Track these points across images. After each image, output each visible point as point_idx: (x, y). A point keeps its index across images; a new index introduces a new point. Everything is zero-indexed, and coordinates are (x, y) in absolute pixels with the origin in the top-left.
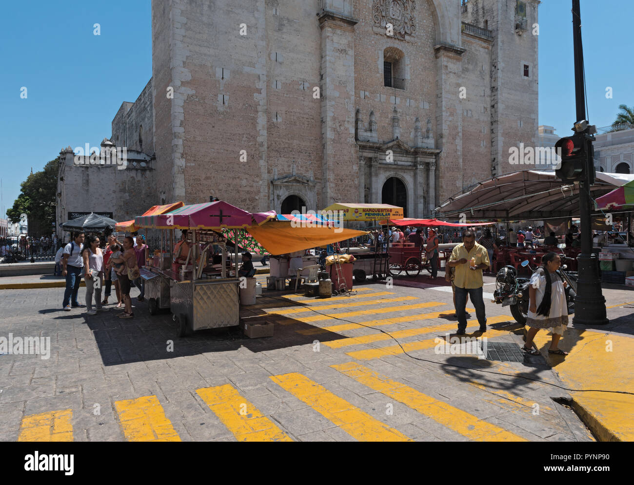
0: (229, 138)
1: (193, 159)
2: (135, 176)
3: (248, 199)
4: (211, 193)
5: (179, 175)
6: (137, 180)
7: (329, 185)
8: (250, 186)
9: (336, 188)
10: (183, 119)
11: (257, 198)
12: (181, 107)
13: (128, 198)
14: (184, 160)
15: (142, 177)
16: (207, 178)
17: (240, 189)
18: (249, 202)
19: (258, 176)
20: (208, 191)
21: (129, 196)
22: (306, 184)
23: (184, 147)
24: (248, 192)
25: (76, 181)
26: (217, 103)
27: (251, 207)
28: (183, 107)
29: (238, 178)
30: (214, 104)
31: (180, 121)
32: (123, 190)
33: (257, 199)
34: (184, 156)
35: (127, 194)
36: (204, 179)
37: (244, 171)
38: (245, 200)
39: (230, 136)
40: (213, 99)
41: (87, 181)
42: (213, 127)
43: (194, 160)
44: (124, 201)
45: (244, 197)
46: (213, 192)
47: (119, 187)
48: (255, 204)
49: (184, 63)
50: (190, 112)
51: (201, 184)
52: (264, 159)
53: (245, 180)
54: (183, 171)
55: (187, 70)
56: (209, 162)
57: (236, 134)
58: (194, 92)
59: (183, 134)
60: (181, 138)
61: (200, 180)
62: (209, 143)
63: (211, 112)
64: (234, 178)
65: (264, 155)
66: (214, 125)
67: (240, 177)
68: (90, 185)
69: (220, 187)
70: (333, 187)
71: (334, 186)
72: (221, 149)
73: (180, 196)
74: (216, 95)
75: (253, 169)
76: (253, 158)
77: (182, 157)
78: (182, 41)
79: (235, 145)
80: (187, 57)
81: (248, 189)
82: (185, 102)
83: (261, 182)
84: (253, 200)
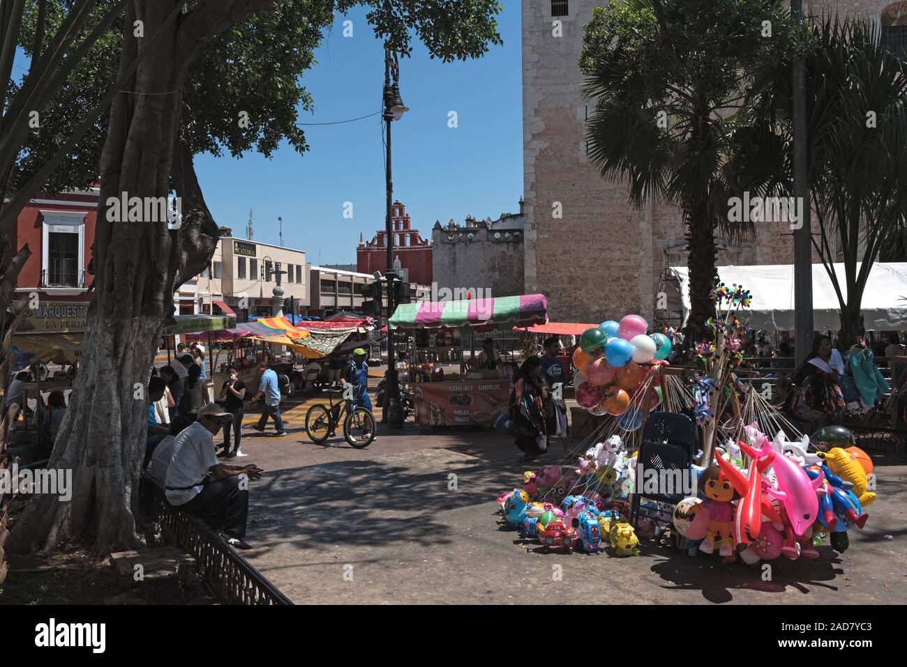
0: (594, 198)
1: (546, 229)
2: (505, 250)
3: (622, 278)
4: (571, 272)
5: (530, 251)
6: (508, 254)
7: (761, 251)
8: (625, 260)
9: (773, 255)
10: (534, 181)
11: (636, 275)
12: (532, 165)
13: (498, 278)
14: (536, 231)
15: (514, 251)
16: (564, 252)
17: (610, 264)
18: (623, 280)
19: (637, 245)
20: (566, 270)
21: (500, 275)
22: (722, 251)
23: (535, 216)
24: (623, 268)
25: (443, 260)
26: (578, 153)
27: (627, 288)
28: (534, 165)
29: (609, 249)
30: (575, 155)
31: (530, 184)
32: (493, 269)
33: (636, 278)
34: (536, 226)
35: (497, 273)
36: (561, 254)
37: (616, 239)
38: (618, 278)
39: (596, 194)
40: (572, 150)
41: (454, 259)
42: (573, 185)
43: (548, 231)
44: (493, 282)
45: (617, 275)
46: (573, 271)
47: (488, 264)
48: (633, 283)
49: (536, 110)
50: (543, 170)
51: (557, 261)
52: (646, 220)
53: (618, 252)
54: (535, 246)
55: (538, 119)
56: (567, 231)
57: (605, 190)
58: (548, 144)
59: (534, 200)
60: (531, 205)
61: (556, 256)
62: (567, 206)
63: (571, 166)
64: (602, 250)
65: (647, 215)
66: (574, 182)
67: (611, 248)
68: (457, 264)
69: (582, 264)
70: (767, 254)
71: (770, 251)
72: (584, 213)
73: (531, 277)
74: (577, 144)
75: (629, 235)
76: (630, 221)
77: (533, 228)
78: (532, 85)
79: (603, 205)
80: (539, 103)
81: (622, 263)
82: (537, 159)
83: (642, 253)
84: (630, 278)
